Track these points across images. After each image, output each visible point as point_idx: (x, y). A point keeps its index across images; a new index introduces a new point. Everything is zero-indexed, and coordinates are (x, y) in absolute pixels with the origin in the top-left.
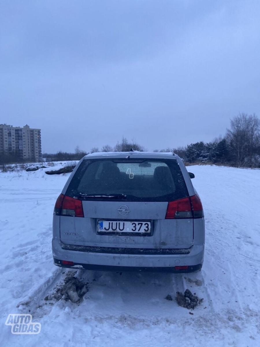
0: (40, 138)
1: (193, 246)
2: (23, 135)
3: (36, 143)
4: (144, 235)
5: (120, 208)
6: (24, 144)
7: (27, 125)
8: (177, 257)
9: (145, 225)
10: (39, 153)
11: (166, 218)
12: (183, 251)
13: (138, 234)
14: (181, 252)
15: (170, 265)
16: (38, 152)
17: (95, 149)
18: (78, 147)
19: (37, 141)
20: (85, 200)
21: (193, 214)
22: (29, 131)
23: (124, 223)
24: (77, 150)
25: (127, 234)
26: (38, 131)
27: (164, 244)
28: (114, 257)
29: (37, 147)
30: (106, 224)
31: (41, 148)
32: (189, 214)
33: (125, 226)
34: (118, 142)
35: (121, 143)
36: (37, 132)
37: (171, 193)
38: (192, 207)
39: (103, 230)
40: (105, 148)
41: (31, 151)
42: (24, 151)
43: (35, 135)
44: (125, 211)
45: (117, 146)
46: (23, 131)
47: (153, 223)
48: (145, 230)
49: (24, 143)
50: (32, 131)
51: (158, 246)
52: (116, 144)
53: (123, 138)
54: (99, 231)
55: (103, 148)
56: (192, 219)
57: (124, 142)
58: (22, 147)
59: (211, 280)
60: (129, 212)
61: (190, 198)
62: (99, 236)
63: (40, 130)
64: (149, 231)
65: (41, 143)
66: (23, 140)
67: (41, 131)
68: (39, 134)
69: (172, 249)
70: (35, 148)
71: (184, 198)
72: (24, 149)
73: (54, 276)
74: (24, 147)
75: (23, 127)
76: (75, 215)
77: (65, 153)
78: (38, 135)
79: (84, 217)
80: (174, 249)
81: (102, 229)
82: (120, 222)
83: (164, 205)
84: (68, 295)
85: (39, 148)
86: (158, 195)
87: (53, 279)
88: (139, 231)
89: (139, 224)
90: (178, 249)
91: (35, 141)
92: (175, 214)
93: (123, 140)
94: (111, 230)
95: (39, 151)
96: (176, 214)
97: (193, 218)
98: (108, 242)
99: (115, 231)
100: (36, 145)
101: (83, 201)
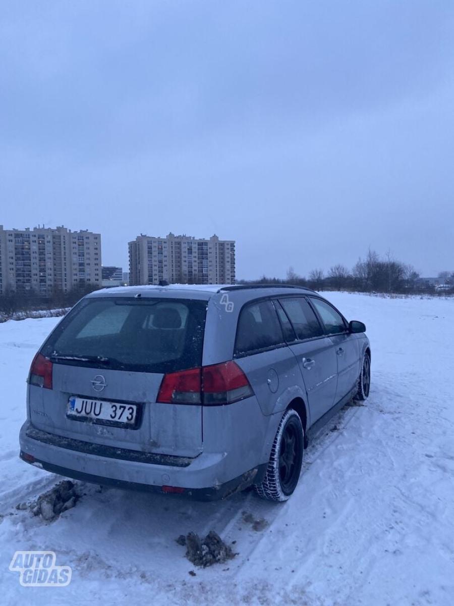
0: (234, 255)
1: (202, 453)
2: (209, 251)
3: (228, 263)
4: (126, 426)
5: (95, 380)
6: (210, 266)
7: (215, 235)
8: (165, 470)
9: (129, 409)
10: (232, 279)
11: (157, 401)
12: (180, 461)
13: (117, 425)
14: (175, 463)
15: (154, 482)
16: (229, 277)
17: (316, 272)
18: (291, 269)
19: (229, 260)
20: (56, 363)
21: (202, 398)
22: (218, 245)
23: (101, 404)
24: (290, 274)
25: (103, 423)
26: (231, 244)
27: (155, 444)
28: (78, 458)
29: (229, 270)
30: (79, 403)
31: (234, 272)
32: (195, 397)
33: (102, 409)
34: (360, 259)
35: (366, 260)
36: (229, 246)
37: (173, 359)
38: (202, 385)
39: (74, 413)
40: (334, 271)
41: (220, 276)
42: (210, 277)
43: (226, 251)
44: (100, 385)
45: (357, 266)
46: (209, 246)
47: (141, 407)
48: (127, 418)
49: (210, 264)
50: (222, 245)
51: (147, 448)
52: (356, 263)
53: (370, 252)
54: (69, 413)
55: (332, 270)
56: (201, 407)
57: (372, 259)
58: (207, 270)
59: (287, 525)
60: (105, 387)
61: (202, 368)
62: (69, 421)
63: (235, 241)
64: (133, 421)
65: (234, 263)
66: (209, 259)
67: (235, 244)
68: (233, 249)
69: (167, 455)
70: (226, 271)
71: (191, 368)
72: (210, 273)
73: (51, 477)
74: (210, 270)
75: (209, 239)
76: (43, 386)
77: (272, 278)
78: (231, 251)
79: (52, 389)
80: (171, 456)
81: (73, 410)
82: (97, 401)
83: (157, 378)
84: (40, 506)
85: (231, 272)
86: (152, 361)
87: (48, 481)
88: (119, 418)
89: (121, 407)
90: (177, 457)
91: (227, 260)
92: (171, 395)
93: (370, 255)
94: (83, 413)
95: (232, 276)
96: (173, 396)
97: (202, 404)
98: (81, 432)
99: (88, 416)
100: (228, 266)
101: (54, 364)
